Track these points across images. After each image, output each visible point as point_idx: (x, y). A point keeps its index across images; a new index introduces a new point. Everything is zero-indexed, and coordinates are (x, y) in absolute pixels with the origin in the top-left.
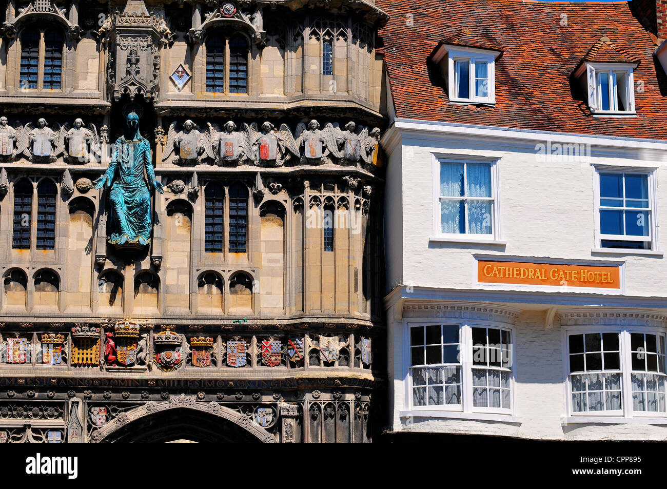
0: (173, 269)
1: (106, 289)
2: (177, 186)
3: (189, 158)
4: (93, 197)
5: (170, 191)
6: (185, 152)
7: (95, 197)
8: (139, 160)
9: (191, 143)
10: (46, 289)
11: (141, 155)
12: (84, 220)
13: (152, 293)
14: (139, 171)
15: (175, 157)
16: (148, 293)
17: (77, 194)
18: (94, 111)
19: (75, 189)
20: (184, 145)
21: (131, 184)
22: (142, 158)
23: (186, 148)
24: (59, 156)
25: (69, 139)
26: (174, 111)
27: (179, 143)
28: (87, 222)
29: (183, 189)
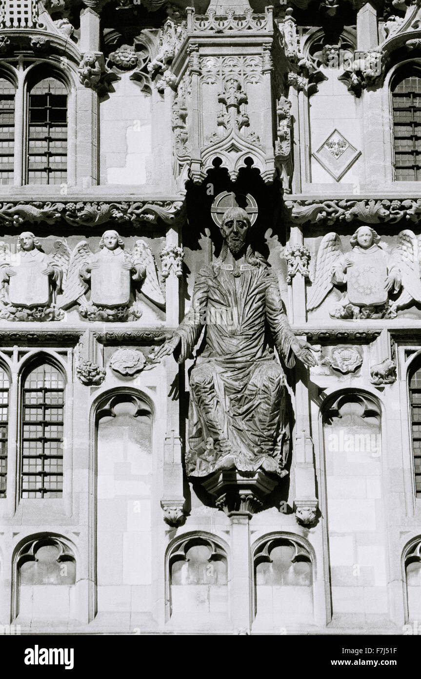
0: (343, 535)
1: (188, 578)
2: (344, 360)
3: (368, 301)
4: (149, 387)
5: (328, 372)
6: (361, 290)
7: (153, 388)
8: (255, 306)
9: (373, 270)
10: (46, 580)
11: (258, 297)
12: (130, 438)
13: (297, 584)
14: (257, 328)
15: (336, 303)
16: (286, 584)
17: (110, 383)
18: (146, 212)
19: (109, 372)
20: (356, 274)
21: (239, 354)
22: (260, 303)
23: (362, 282)
24: (68, 308)
25: (89, 271)
26: (329, 206)
27: (345, 272)
28: (137, 442)
29: (358, 367)
